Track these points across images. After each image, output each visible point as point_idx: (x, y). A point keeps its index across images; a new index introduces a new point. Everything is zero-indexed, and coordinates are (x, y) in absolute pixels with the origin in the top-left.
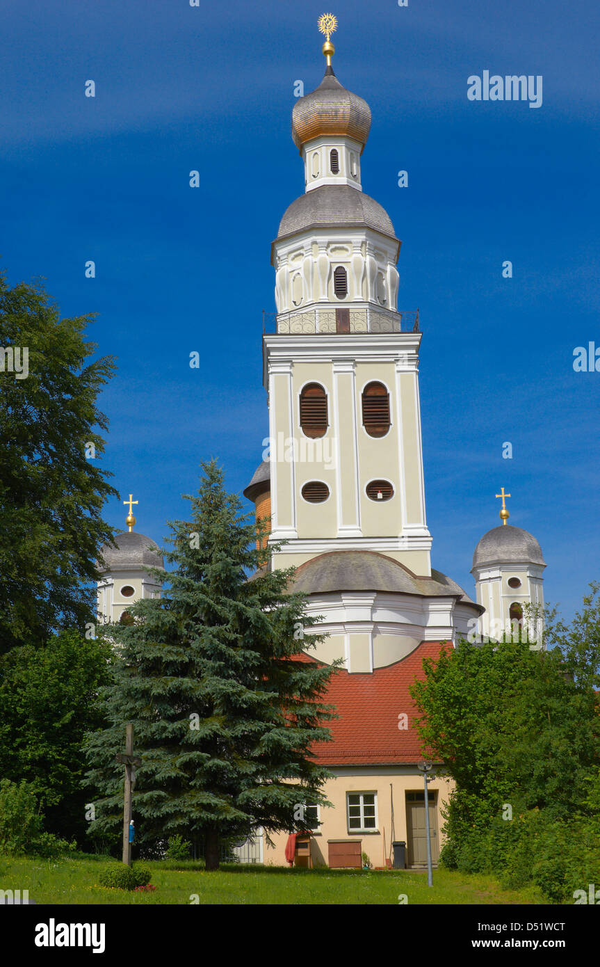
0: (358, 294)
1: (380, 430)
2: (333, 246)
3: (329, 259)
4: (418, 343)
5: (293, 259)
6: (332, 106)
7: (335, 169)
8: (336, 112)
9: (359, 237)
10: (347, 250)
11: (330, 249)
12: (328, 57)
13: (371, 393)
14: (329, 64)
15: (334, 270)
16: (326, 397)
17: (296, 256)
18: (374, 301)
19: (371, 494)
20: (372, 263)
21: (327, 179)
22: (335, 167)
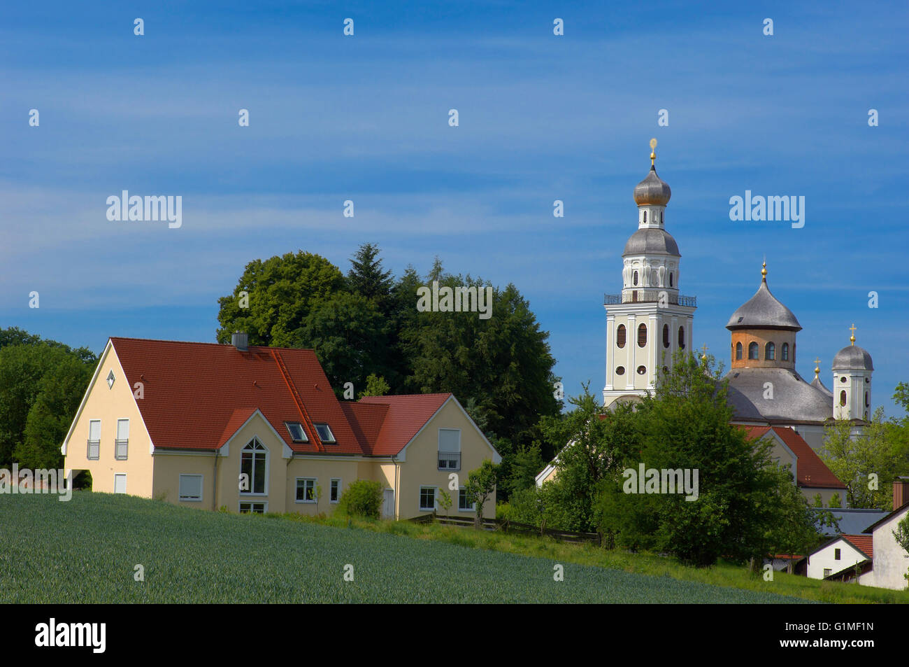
0: (641, 283)
1: (643, 344)
2: (634, 262)
3: (633, 268)
7: (645, 222)
9: (642, 258)
10: (638, 263)
13: (642, 328)
15: (634, 273)
16: (625, 330)
18: (648, 285)
19: (639, 372)
20: (648, 269)
21: (642, 226)
22: (645, 219)
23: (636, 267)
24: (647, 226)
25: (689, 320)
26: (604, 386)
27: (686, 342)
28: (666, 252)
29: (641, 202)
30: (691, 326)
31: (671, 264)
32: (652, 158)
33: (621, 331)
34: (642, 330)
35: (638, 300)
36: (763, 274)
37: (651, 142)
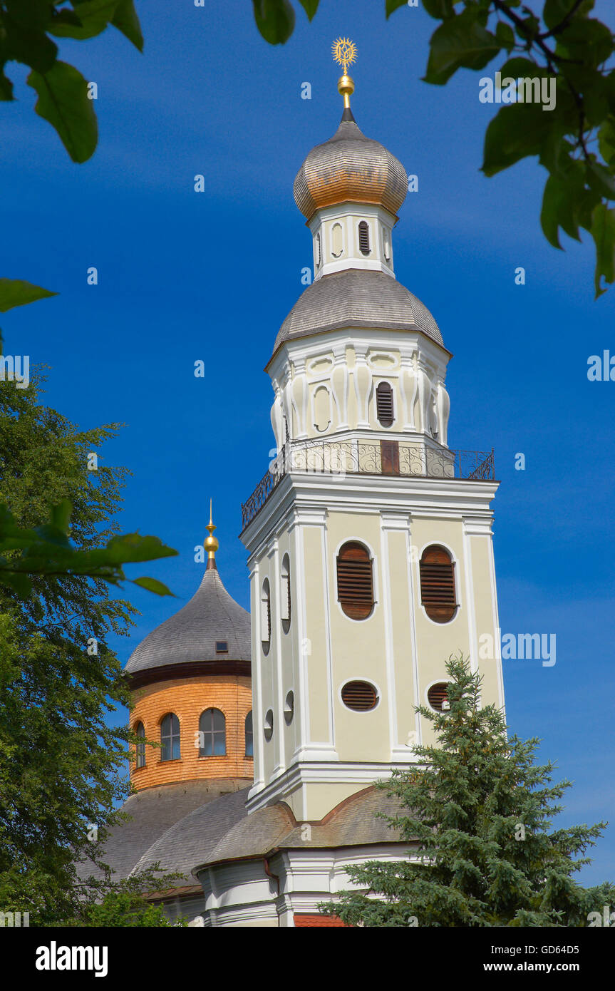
0: (409, 422)
1: (443, 612)
2: (374, 354)
3: (371, 372)
4: (493, 496)
5: (313, 366)
6: (364, 162)
7: (365, 249)
8: (370, 172)
9: (409, 345)
10: (392, 360)
11: (370, 357)
12: (346, 97)
13: (430, 560)
14: (347, 106)
15: (376, 386)
16: (370, 562)
17: (318, 363)
18: (428, 433)
19: (433, 701)
23: (383, 369)
24: (373, 263)
32: (344, 90)
34: (437, 567)
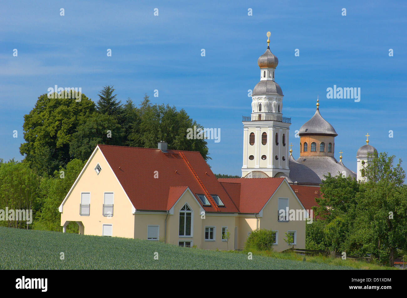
0: (263, 110)
1: (265, 143)
2: (259, 98)
4: (273, 123)
5: (253, 101)
7: (265, 77)
8: (264, 62)
9: (264, 96)
10: (262, 99)
13: (264, 134)
14: (268, 45)
15: (259, 104)
16: (255, 136)
18: (267, 111)
19: (262, 158)
20: (267, 102)
21: (263, 79)
22: (264, 75)
23: (260, 101)
24: (266, 79)
25: (287, 130)
26: (242, 166)
27: (286, 142)
28: (277, 94)
29: (262, 66)
30: (288, 133)
31: (279, 100)
32: (268, 42)
33: (252, 136)
34: (264, 136)
35: (262, 119)
36: (317, 105)
37: (267, 33)
